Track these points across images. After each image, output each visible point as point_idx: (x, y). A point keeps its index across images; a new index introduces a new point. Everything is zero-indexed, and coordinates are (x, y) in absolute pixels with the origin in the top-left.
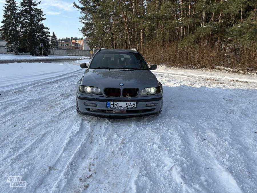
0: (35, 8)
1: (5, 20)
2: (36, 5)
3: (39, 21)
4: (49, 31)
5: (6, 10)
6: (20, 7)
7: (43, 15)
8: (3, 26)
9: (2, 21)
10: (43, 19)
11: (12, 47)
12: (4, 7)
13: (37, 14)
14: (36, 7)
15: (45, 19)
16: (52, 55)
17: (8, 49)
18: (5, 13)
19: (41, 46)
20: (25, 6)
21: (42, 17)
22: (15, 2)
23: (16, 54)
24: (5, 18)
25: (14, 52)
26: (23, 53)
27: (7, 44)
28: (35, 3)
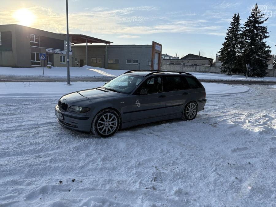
0: (259, 27)
1: (227, 42)
2: (262, 22)
3: (261, 39)
4: (270, 49)
5: (228, 33)
6: (243, 28)
7: (267, 33)
8: (223, 48)
9: (224, 43)
10: (266, 37)
11: (225, 68)
12: (228, 30)
13: (260, 32)
14: (261, 25)
15: (268, 37)
16: (272, 76)
17: (222, 69)
18: (228, 36)
19: (246, 67)
20: (249, 26)
21: (265, 35)
22: (240, 23)
23: (229, 74)
24: (227, 41)
25: (227, 73)
26: (237, 73)
27: (222, 65)
28: (260, 21)
